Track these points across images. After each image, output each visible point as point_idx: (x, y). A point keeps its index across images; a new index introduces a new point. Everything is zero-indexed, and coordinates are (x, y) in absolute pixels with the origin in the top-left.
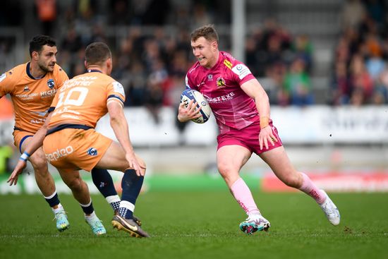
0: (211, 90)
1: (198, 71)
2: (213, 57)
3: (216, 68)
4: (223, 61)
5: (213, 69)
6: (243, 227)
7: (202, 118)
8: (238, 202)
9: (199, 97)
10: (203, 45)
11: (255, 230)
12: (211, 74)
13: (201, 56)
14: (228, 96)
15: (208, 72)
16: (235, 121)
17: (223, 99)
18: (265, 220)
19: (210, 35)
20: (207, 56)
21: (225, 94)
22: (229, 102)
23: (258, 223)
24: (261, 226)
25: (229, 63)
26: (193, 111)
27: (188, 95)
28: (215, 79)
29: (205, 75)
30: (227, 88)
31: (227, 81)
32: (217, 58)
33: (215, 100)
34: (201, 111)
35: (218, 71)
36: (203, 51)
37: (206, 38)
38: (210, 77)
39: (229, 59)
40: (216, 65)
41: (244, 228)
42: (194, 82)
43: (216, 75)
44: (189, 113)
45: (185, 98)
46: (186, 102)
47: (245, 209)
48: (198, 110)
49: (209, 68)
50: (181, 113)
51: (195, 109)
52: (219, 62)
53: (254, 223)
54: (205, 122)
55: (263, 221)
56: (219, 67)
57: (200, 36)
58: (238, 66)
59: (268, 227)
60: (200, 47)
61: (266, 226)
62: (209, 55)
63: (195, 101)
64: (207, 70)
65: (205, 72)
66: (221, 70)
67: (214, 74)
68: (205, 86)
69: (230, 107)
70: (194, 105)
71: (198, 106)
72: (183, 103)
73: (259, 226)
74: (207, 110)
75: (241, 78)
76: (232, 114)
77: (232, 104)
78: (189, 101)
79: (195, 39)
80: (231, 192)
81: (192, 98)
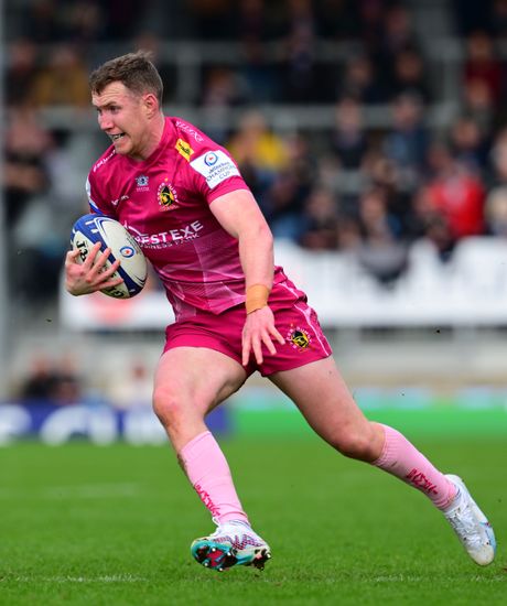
0: (143, 216)
1: (113, 166)
2: (146, 132)
3: (158, 159)
4: (174, 141)
5: (151, 161)
6: (198, 551)
7: (123, 288)
8: (197, 489)
9: (114, 234)
10: (119, 102)
11: (230, 561)
12: (144, 173)
13: (116, 131)
14: (187, 231)
15: (136, 169)
16: (208, 292)
17: (174, 238)
18: (258, 539)
19: (138, 77)
20: (129, 130)
21: (179, 227)
22: (189, 244)
23: (237, 546)
24: (247, 552)
25: (186, 146)
26: (100, 272)
27: (87, 232)
28: (154, 187)
29: (130, 176)
30: (181, 210)
31: (181, 192)
32: (159, 133)
33: (155, 239)
34: (120, 269)
35: (161, 167)
36: (121, 117)
37: (128, 85)
38: (143, 183)
39: (186, 138)
40: (157, 152)
41: (202, 554)
42: (104, 195)
43: (157, 179)
44: (88, 277)
45: (79, 237)
46: (83, 249)
47: (211, 509)
48: (111, 268)
49: (139, 160)
50: (71, 276)
51: (105, 266)
52: (162, 144)
53: (228, 544)
54: (132, 295)
55: (252, 542)
56: (165, 156)
57: (111, 79)
58: (209, 154)
59: (264, 557)
60: (111, 107)
61: (259, 555)
62: (134, 127)
63: (103, 247)
64: (135, 164)
65: (129, 169)
66: (169, 166)
67: (152, 176)
68: (131, 204)
69: (193, 258)
70: (101, 256)
71: (111, 258)
72: (75, 251)
73: (241, 554)
74: (136, 267)
75: (212, 184)
76: (200, 274)
77: (198, 250)
78: (91, 246)
79: (100, 88)
80: (181, 463)
81: (96, 238)
